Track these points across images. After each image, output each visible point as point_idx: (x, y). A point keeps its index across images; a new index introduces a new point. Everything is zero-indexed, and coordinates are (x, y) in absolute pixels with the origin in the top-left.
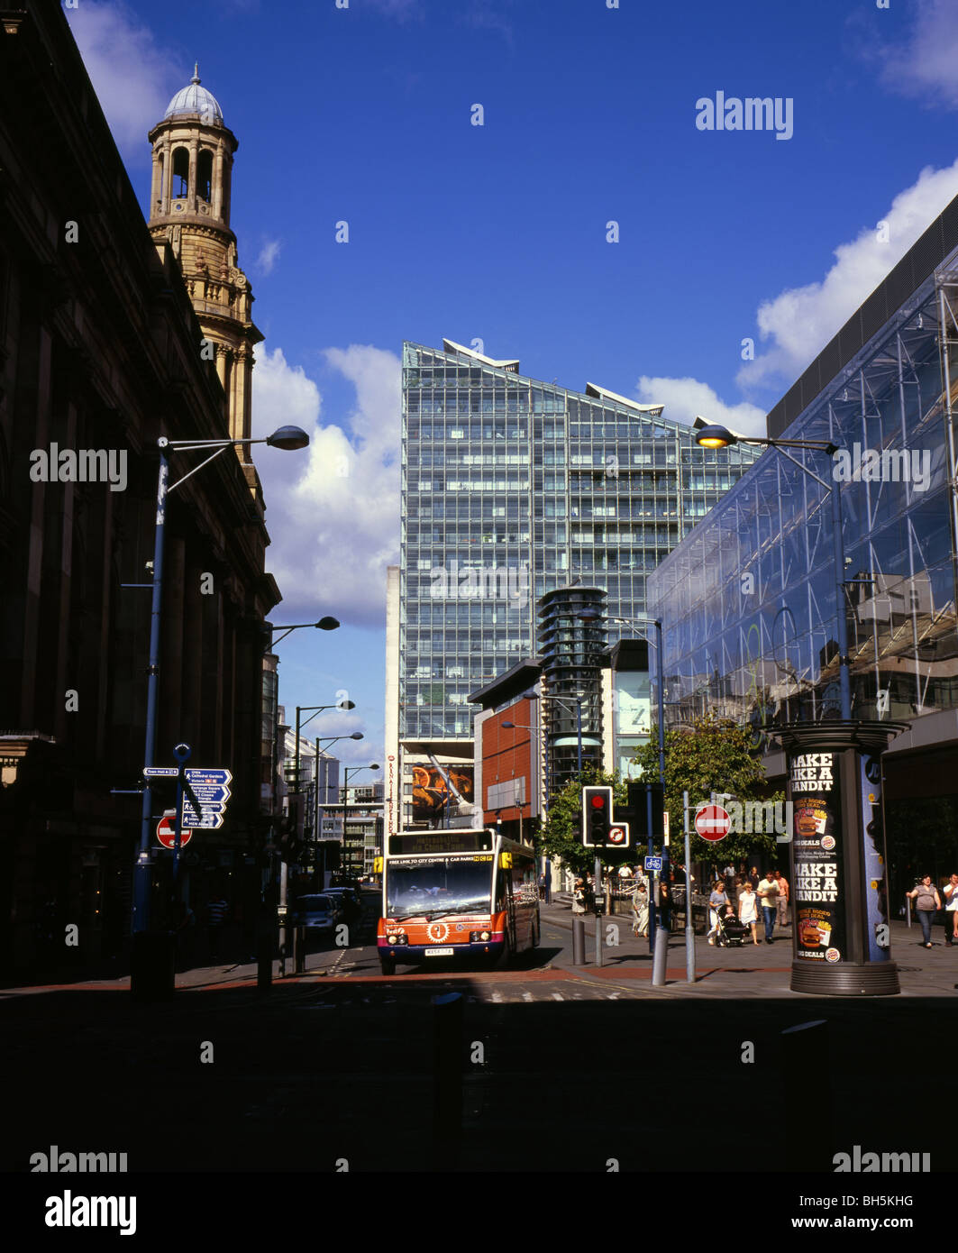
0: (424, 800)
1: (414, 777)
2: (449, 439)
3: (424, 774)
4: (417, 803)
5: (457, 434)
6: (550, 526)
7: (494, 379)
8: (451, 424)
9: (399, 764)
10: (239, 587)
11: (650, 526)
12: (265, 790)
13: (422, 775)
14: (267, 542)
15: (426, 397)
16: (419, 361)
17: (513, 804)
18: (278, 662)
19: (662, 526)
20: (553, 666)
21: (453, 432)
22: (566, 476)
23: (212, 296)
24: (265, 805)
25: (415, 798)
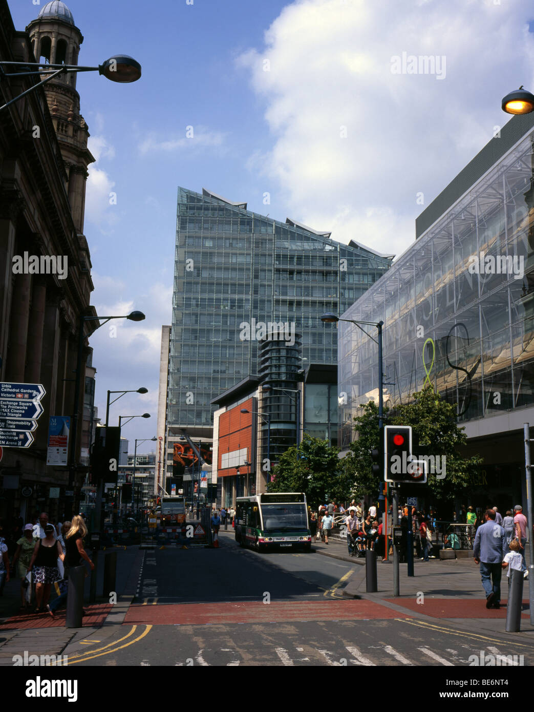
0: (180, 462)
1: (175, 449)
2: (204, 246)
3: (181, 448)
4: (175, 465)
5: (209, 244)
6: (263, 301)
7: (232, 212)
8: (205, 238)
9: (165, 442)
10: (72, 313)
11: (321, 303)
12: (84, 452)
13: (179, 448)
14: (92, 288)
15: (191, 221)
16: (188, 199)
17: (244, 464)
18: (95, 372)
19: (328, 303)
20: (267, 379)
21: (207, 243)
22: (273, 271)
23: (62, 130)
24: (83, 461)
25: (174, 462)
